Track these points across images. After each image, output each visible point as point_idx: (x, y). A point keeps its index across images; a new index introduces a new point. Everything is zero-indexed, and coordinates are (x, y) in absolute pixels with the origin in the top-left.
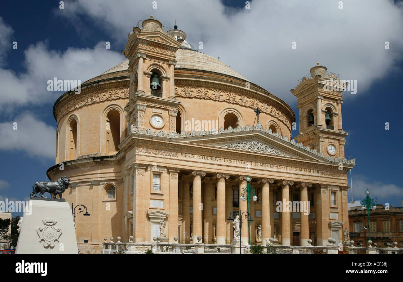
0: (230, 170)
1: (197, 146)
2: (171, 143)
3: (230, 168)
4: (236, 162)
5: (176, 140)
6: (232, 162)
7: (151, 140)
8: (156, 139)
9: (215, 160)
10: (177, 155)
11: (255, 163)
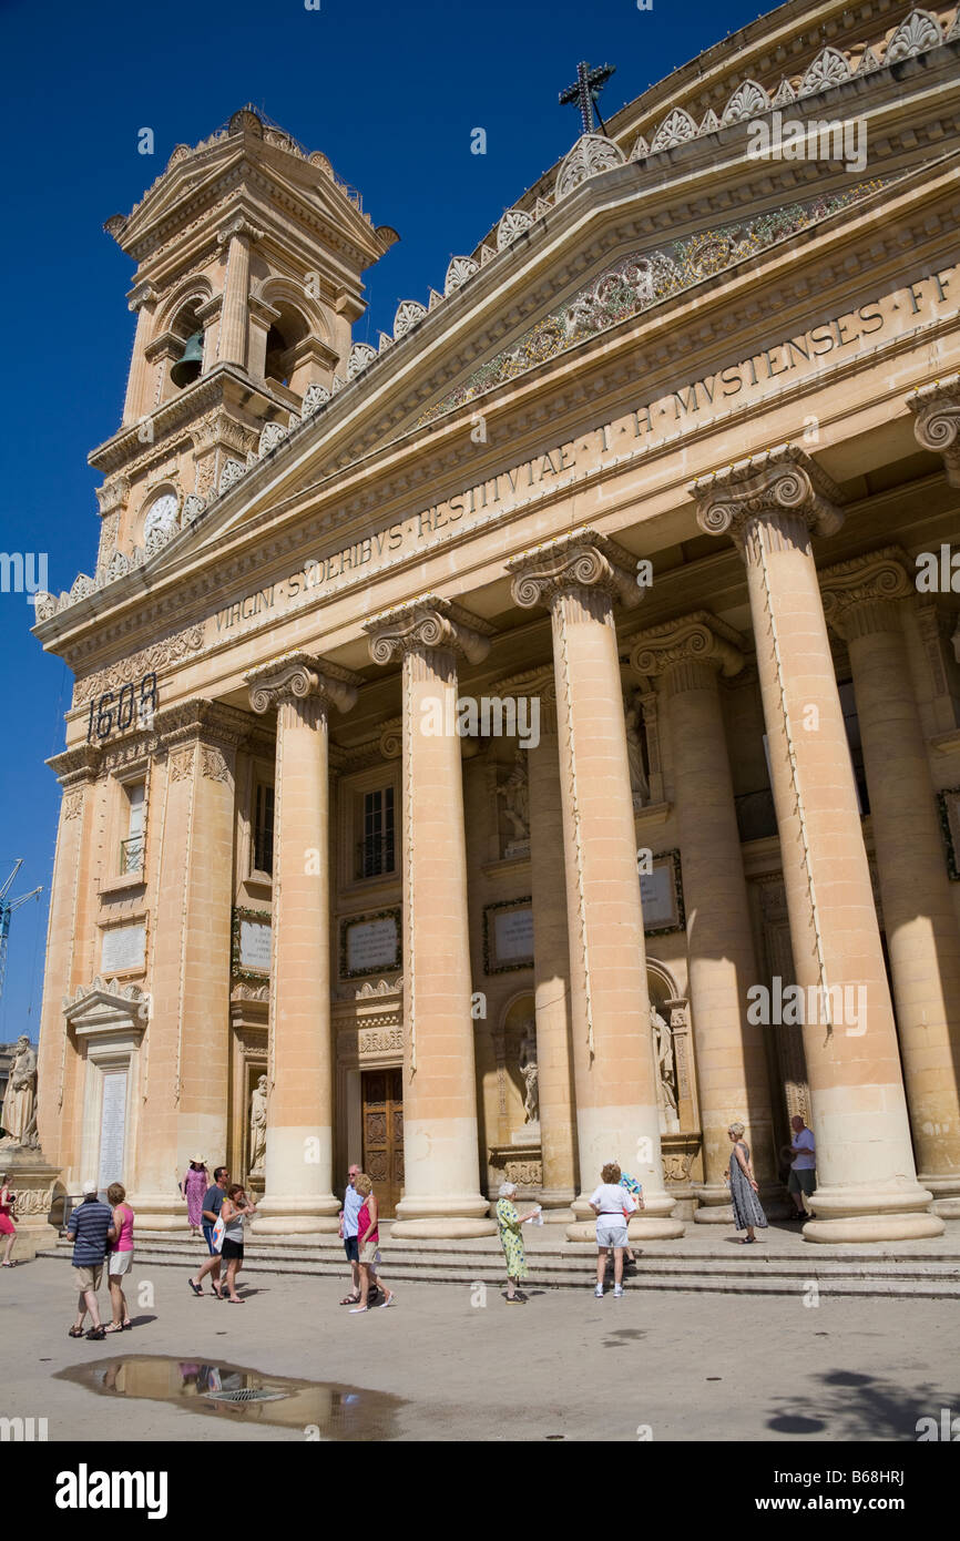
0: (454, 570)
1: (251, 535)
2: (153, 588)
3: (454, 561)
4: (490, 499)
5: (165, 561)
6: (468, 509)
7: (92, 622)
8: (108, 608)
9: (366, 558)
10: (199, 634)
11: (627, 421)
